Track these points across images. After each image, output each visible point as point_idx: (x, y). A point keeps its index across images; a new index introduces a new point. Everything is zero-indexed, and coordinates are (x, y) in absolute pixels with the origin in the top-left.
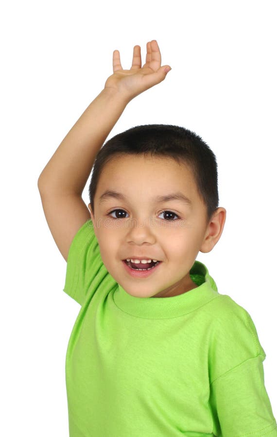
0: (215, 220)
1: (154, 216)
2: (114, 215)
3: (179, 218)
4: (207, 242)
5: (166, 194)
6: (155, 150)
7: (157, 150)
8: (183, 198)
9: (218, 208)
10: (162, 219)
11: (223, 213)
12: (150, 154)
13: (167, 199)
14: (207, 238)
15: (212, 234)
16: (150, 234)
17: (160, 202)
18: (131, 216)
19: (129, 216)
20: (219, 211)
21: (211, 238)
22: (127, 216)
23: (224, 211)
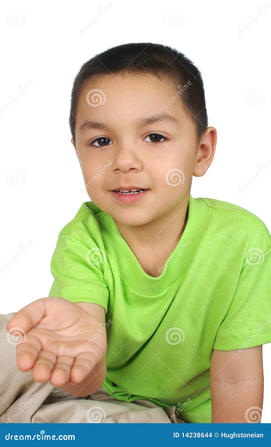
0: (206, 141)
1: (140, 140)
2: (97, 144)
3: (166, 139)
4: (199, 164)
5: (149, 115)
6: (132, 67)
7: (134, 66)
8: (168, 117)
9: (207, 128)
10: (148, 142)
11: (213, 133)
12: (128, 72)
13: (150, 121)
14: (199, 161)
15: (204, 157)
16: (136, 159)
17: (144, 124)
18: (115, 142)
19: (113, 143)
20: (209, 131)
21: (203, 161)
22: (111, 143)
23: (213, 130)
